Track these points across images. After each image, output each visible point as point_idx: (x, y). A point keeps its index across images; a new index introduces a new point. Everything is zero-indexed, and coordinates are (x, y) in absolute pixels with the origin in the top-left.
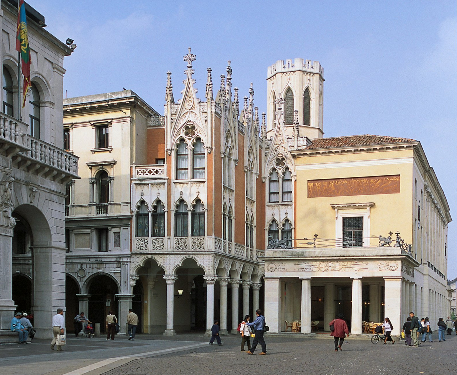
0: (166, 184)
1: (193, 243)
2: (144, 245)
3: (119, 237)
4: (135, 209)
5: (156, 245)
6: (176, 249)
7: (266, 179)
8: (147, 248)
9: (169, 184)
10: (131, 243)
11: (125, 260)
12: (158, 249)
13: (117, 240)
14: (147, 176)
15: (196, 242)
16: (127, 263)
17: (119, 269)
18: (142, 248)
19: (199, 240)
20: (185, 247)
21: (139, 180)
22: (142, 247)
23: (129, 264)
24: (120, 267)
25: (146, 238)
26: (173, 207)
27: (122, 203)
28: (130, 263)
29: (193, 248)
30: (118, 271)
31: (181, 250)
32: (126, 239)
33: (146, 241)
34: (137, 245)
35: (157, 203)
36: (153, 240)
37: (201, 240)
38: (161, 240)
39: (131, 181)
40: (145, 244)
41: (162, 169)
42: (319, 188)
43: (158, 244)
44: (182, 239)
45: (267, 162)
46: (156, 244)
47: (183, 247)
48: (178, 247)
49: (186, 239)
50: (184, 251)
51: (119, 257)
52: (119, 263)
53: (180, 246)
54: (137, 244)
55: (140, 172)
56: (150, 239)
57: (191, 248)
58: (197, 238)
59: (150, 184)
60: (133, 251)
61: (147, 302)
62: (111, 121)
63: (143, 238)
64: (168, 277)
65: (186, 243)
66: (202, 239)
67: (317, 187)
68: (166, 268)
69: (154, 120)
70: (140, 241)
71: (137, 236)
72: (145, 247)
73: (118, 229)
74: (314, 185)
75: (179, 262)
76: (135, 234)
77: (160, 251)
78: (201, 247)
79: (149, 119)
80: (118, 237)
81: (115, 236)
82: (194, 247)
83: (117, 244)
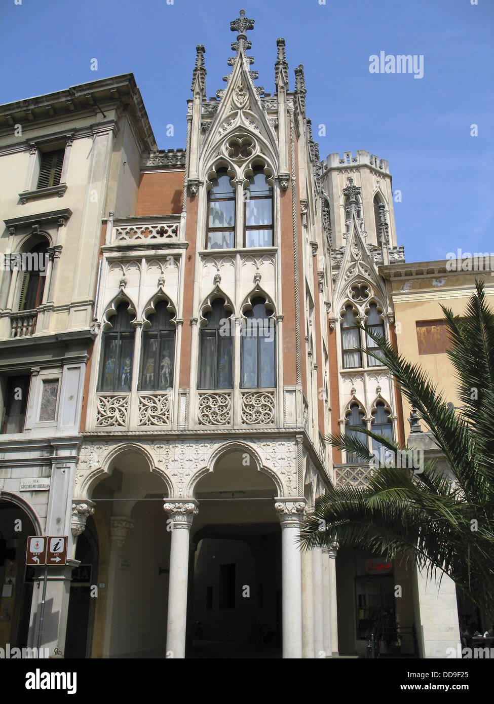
0: (183, 260)
1: (246, 406)
2: (117, 414)
3: (54, 393)
4: (102, 319)
5: (150, 412)
6: (200, 424)
7: (336, 323)
8: (124, 421)
9: (190, 258)
10: (84, 408)
11: (63, 453)
12: (152, 424)
13: (48, 401)
14: (138, 242)
15: (253, 402)
16: (68, 465)
17: (46, 481)
18: (110, 421)
19: (262, 399)
20: (223, 417)
21: (120, 249)
22: (112, 418)
23: (72, 465)
24: (49, 476)
25: (123, 394)
26: (197, 314)
27: (74, 305)
28: (77, 463)
29: (245, 419)
30: (44, 486)
31: (213, 427)
32: (71, 397)
33: (122, 402)
34: (99, 413)
35: (156, 306)
36: (142, 400)
37: (267, 399)
38: (162, 399)
39: (102, 252)
40: (120, 411)
41: (175, 225)
42: (439, 337)
43: (155, 409)
44: (217, 397)
45: (337, 291)
46: (149, 410)
47: (219, 418)
48: (205, 418)
49: (227, 396)
50: (222, 429)
51: (50, 445)
52: (46, 465)
53: (210, 416)
54: (100, 409)
55: (124, 232)
56: (134, 396)
57: (240, 421)
58: (256, 393)
59: (144, 260)
60: (87, 429)
61: (107, 586)
62: (73, 135)
63: (116, 394)
64: (177, 505)
65: (226, 406)
66: (269, 395)
67: (433, 335)
68: (171, 478)
69: (156, 157)
70: (106, 403)
71: (100, 388)
72: (119, 419)
73: (55, 371)
74: (429, 332)
75: (207, 460)
76: (97, 384)
77: (159, 428)
78: (267, 417)
79: (145, 155)
80: (52, 393)
81: (45, 390)
82: (249, 417)
83: (49, 412)
